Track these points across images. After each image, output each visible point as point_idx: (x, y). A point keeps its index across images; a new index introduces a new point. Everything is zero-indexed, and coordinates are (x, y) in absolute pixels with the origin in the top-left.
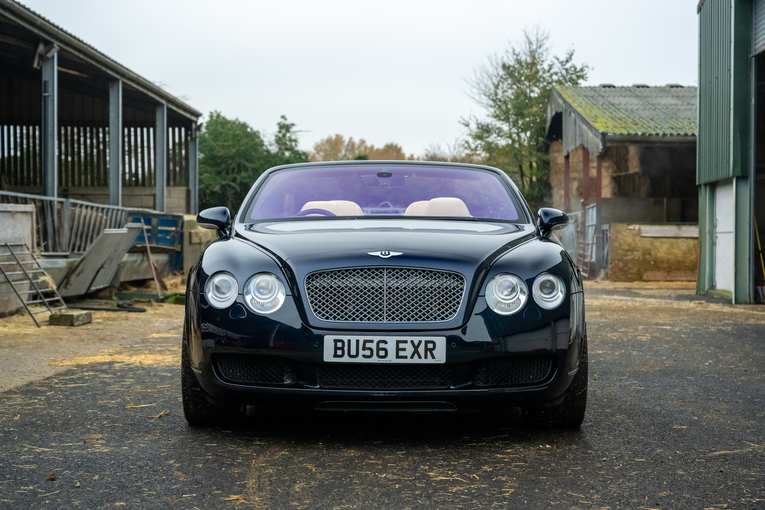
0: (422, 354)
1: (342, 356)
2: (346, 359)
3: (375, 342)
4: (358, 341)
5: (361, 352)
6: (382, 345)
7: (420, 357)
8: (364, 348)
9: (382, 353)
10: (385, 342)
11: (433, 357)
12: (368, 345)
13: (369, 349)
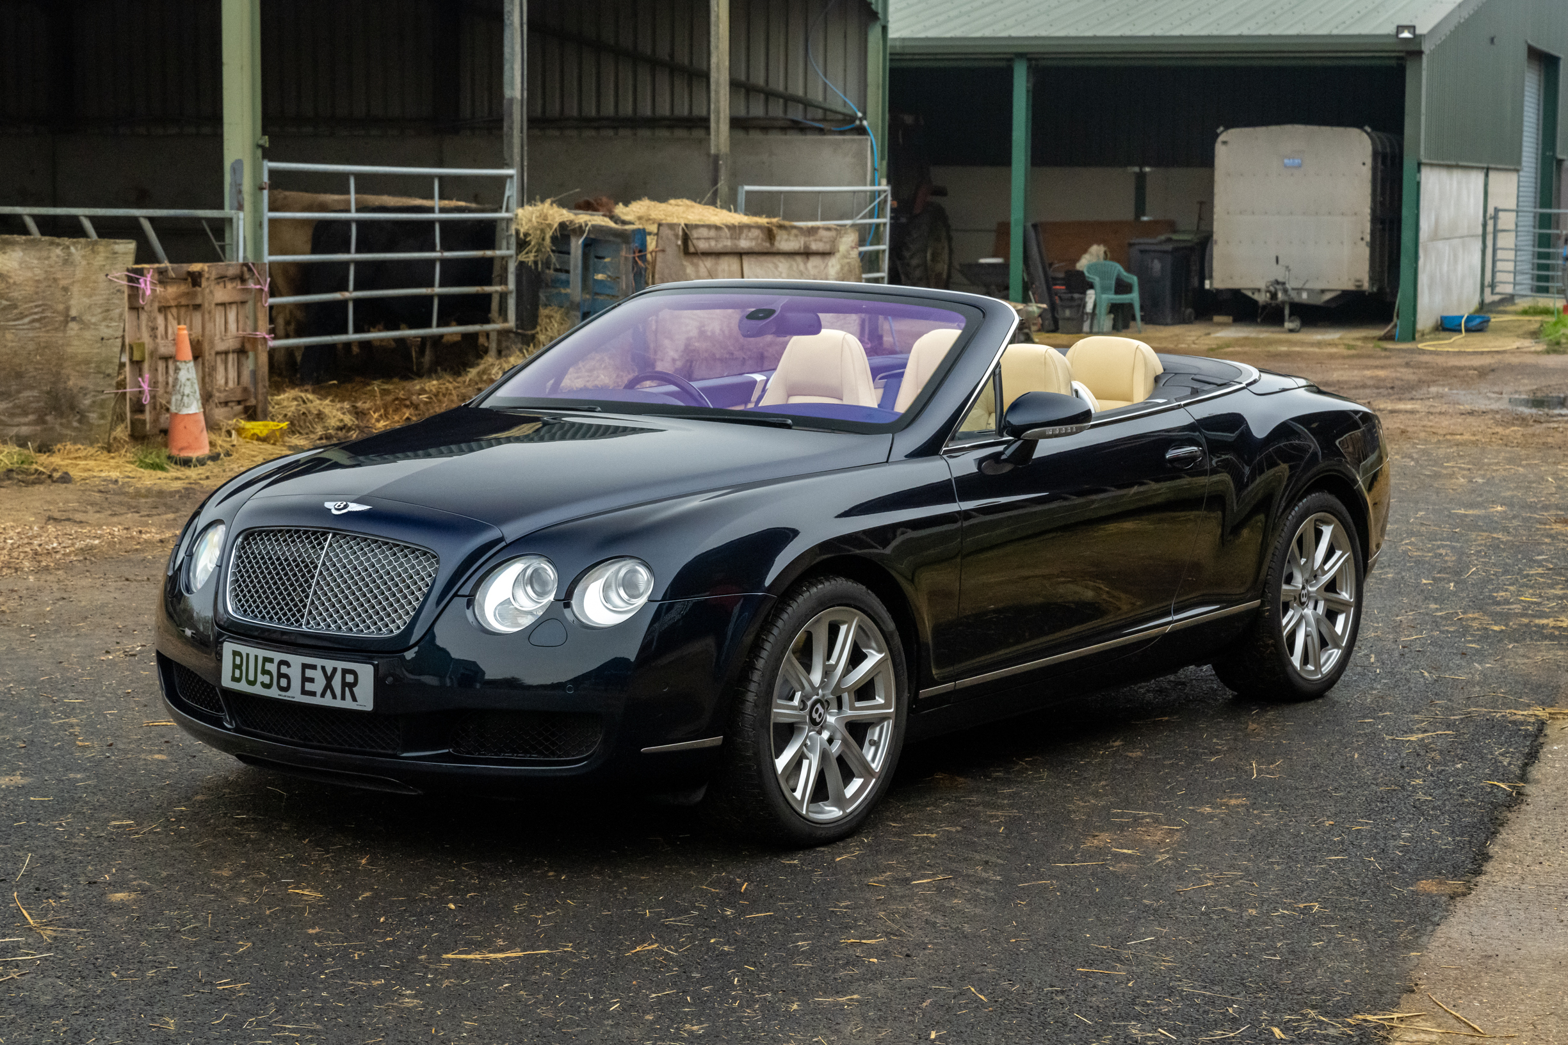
0: (338, 692)
1: (238, 680)
2: (243, 687)
3: (276, 663)
4: (257, 658)
5: (260, 676)
6: (284, 669)
7: (334, 697)
8: (265, 672)
9: (284, 683)
10: (288, 664)
11: (354, 699)
12: (268, 666)
13: (269, 673)
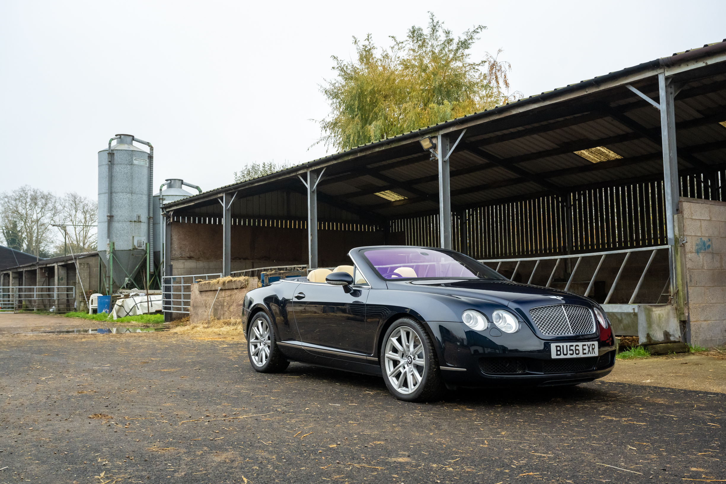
1: (560, 355)
2: (562, 356)
3: (574, 346)
4: (567, 346)
5: (569, 352)
6: (577, 348)
8: (570, 350)
9: (577, 352)
10: (578, 346)
12: (572, 348)
13: (572, 350)
